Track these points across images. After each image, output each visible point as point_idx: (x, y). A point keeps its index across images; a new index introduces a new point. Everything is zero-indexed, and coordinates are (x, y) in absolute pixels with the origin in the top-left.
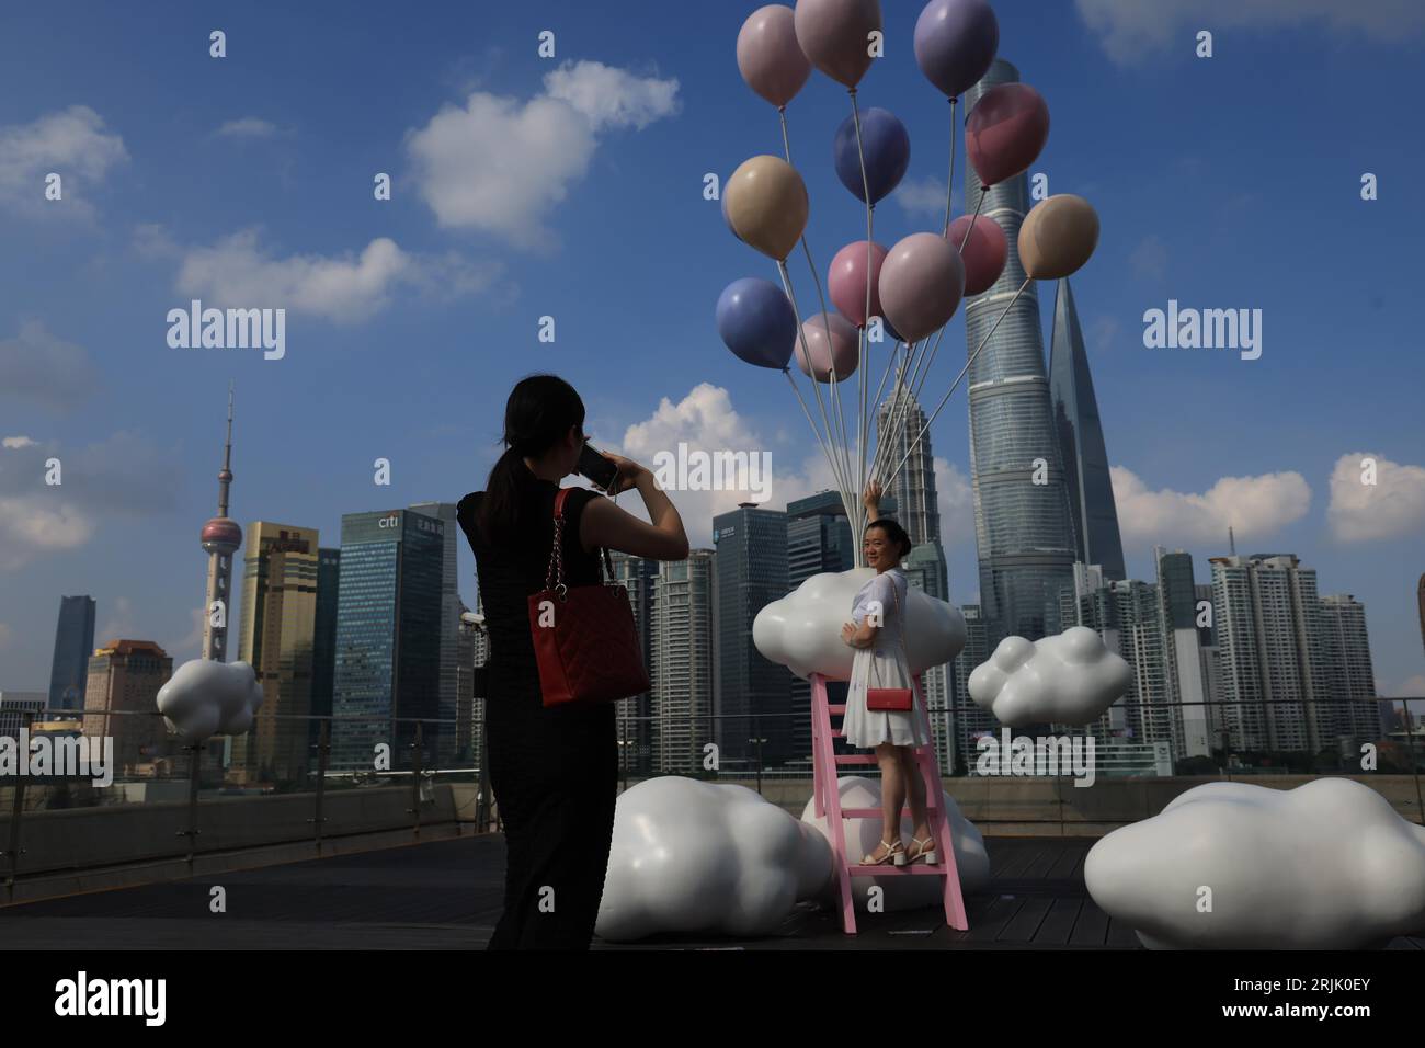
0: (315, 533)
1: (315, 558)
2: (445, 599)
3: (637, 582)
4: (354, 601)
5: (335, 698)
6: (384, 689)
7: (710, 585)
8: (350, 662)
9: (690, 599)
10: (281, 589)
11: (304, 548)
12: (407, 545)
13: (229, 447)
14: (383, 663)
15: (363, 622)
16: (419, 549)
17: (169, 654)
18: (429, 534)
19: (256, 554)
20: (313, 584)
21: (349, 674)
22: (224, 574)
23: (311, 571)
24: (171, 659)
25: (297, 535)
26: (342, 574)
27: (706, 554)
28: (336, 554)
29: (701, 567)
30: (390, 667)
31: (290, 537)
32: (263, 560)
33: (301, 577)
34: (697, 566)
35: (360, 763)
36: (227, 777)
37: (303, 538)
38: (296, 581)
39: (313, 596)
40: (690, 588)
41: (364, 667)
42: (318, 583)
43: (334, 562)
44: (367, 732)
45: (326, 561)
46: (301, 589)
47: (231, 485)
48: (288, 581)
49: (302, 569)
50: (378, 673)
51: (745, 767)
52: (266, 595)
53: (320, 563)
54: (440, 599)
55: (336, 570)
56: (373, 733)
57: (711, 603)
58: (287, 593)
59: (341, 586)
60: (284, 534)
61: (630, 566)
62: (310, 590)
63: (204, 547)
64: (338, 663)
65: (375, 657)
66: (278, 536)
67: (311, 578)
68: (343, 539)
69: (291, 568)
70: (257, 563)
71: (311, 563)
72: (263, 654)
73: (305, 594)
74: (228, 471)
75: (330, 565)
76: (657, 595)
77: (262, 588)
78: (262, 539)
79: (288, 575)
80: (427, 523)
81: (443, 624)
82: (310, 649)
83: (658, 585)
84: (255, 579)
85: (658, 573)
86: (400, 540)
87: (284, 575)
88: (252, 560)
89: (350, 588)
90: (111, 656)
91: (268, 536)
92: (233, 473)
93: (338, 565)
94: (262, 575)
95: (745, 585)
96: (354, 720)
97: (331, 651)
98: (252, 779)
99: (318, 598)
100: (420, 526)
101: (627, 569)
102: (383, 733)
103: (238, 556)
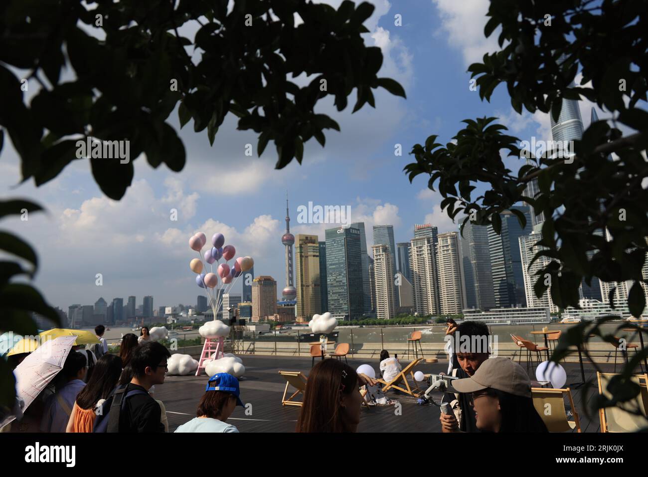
0: (317, 237)
1: (318, 245)
2: (363, 256)
3: (430, 246)
4: (331, 259)
5: (328, 293)
6: (344, 290)
7: (457, 245)
8: (332, 280)
9: (450, 251)
10: (307, 257)
11: (314, 243)
12: (348, 239)
13: (288, 209)
14: (343, 280)
15: (335, 267)
16: (351, 239)
17: (275, 280)
18: (355, 234)
19: (298, 246)
20: (318, 254)
21: (332, 284)
22: (290, 252)
23: (316, 250)
24: (276, 282)
25: (311, 238)
26: (327, 250)
27: (454, 234)
28: (324, 243)
29: (453, 239)
30: (345, 281)
31: (309, 239)
32: (301, 247)
33: (314, 252)
34: (451, 239)
35: (338, 314)
36: (297, 320)
37: (313, 239)
38: (312, 253)
39: (318, 258)
40: (450, 247)
41: (337, 282)
42: (320, 253)
43: (324, 246)
44: (340, 304)
45: (322, 246)
46: (314, 256)
47: (290, 222)
48: (309, 253)
49: (314, 249)
50: (342, 284)
51: (474, 312)
52: (303, 259)
53: (320, 246)
54: (361, 257)
55: (324, 249)
56: (342, 304)
57: (458, 252)
58: (309, 258)
59: (327, 254)
60: (307, 238)
61: (427, 240)
62: (317, 256)
63: (284, 244)
64: (328, 280)
65: (340, 278)
66: (305, 238)
67: (317, 252)
68: (326, 238)
69: (309, 249)
70: (299, 248)
71: (316, 247)
72: (304, 279)
73: (315, 257)
74: (288, 217)
75: (323, 247)
76: (438, 250)
77: (301, 256)
78: (300, 240)
79: (309, 252)
80: (354, 230)
81: (363, 265)
82: (319, 276)
83: (438, 247)
84: (299, 254)
85: (438, 242)
86: (345, 237)
87: (307, 252)
88: (297, 247)
89: (330, 255)
90: (258, 281)
91: (301, 238)
92: (290, 218)
93: (325, 247)
94: (301, 252)
95: (472, 243)
96: (335, 300)
97: (326, 277)
98: (304, 320)
99: (320, 259)
100: (351, 232)
101: (426, 242)
102: (345, 304)
103: (293, 245)
